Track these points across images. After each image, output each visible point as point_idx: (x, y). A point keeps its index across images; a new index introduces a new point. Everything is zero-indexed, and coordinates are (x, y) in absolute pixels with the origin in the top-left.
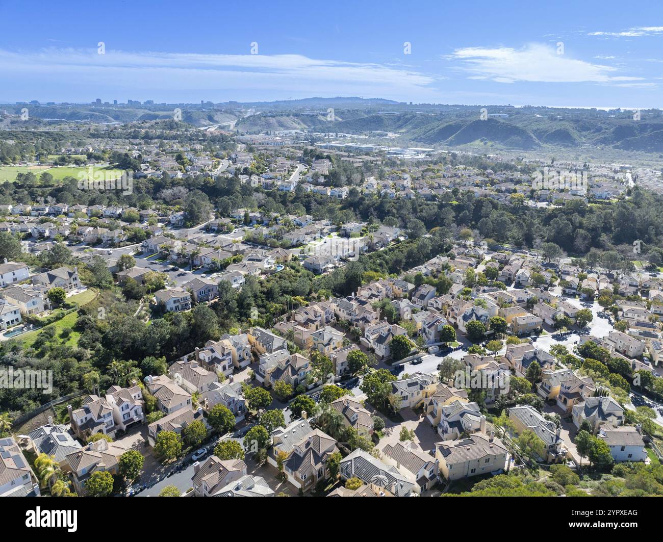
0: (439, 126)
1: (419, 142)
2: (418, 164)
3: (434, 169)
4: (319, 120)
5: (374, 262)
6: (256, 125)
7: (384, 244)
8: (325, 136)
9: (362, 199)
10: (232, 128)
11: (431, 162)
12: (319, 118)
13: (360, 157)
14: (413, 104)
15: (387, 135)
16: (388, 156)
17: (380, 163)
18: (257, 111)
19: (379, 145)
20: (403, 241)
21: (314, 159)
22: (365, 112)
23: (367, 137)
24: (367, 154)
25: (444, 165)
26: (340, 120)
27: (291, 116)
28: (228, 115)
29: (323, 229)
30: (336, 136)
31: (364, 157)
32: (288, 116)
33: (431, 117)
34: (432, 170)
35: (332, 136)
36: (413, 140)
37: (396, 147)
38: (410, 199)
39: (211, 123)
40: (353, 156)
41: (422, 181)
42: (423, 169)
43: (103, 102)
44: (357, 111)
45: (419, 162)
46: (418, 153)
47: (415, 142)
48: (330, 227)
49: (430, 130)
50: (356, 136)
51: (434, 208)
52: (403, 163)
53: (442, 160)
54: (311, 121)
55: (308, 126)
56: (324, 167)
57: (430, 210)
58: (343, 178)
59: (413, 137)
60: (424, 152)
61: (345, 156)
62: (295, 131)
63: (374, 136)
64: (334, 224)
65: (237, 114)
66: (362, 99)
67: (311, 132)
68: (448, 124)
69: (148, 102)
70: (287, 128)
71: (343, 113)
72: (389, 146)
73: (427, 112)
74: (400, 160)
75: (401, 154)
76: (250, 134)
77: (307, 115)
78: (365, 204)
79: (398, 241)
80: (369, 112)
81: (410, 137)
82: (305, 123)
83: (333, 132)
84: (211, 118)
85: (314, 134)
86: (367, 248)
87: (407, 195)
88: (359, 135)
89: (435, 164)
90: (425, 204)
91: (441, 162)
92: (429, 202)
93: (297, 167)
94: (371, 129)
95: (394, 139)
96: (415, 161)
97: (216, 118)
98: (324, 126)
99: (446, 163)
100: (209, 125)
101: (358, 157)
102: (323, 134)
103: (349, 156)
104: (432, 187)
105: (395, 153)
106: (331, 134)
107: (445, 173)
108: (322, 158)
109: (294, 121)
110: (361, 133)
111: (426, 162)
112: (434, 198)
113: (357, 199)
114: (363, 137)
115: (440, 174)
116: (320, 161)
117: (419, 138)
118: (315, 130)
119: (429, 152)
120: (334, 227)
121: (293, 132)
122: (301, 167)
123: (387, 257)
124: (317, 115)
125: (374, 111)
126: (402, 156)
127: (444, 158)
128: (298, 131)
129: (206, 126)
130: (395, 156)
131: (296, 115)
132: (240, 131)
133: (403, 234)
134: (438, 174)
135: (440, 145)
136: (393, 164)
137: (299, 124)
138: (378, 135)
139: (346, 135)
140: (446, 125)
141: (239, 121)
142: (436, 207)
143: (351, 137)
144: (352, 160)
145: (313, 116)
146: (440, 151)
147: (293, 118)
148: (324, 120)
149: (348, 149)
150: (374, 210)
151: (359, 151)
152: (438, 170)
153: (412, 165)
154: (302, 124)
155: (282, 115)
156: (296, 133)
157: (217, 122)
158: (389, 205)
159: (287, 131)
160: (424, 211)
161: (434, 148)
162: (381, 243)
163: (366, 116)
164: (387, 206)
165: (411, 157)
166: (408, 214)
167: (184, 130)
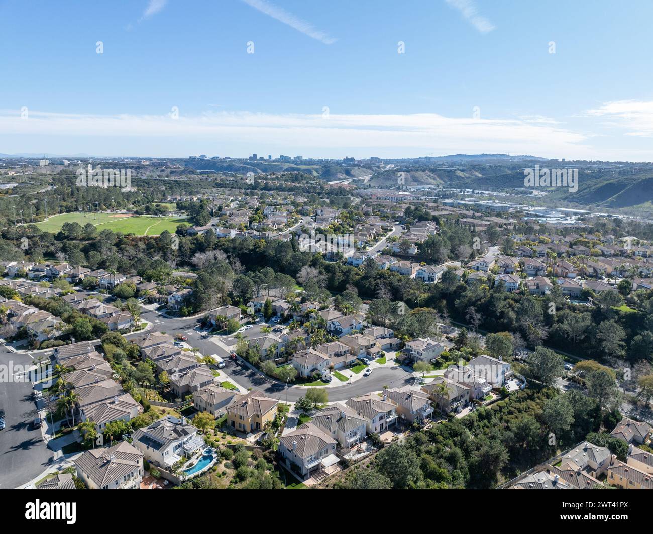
0: (596, 185)
1: (570, 202)
2: (565, 231)
3: (588, 242)
4: (456, 176)
5: (438, 451)
6: (389, 179)
7: (471, 400)
8: (461, 192)
9: (462, 288)
10: (365, 182)
11: (584, 230)
12: (457, 174)
13: (489, 218)
14: (566, 160)
15: (532, 192)
16: (526, 219)
17: (512, 227)
18: (395, 167)
19: (520, 204)
20: (514, 393)
21: (417, 220)
22: (509, 169)
23: (508, 195)
24: (499, 215)
25: (604, 235)
26: (480, 176)
27: (427, 172)
28: (365, 170)
29: (372, 345)
30: (473, 192)
31: (494, 218)
32: (424, 171)
33: (587, 175)
34: (585, 244)
35: (468, 192)
36: (564, 200)
37: (541, 206)
38: (543, 294)
39: (347, 177)
40: (480, 217)
41: (567, 263)
42: (571, 239)
43: (258, 158)
44: (501, 167)
45: (566, 229)
46: (567, 214)
47: (565, 202)
48: (387, 341)
49: (585, 189)
50: (495, 193)
51: (583, 319)
52: (544, 229)
53: (600, 227)
54: (448, 176)
55: (445, 182)
56: (425, 232)
57: (577, 321)
58: (444, 251)
59: (563, 196)
60: (575, 214)
61: (469, 217)
62: (428, 187)
63: (517, 194)
64: (396, 336)
65: (374, 168)
66: (509, 156)
67: (447, 188)
68: (608, 182)
69: (298, 157)
70: (422, 183)
71: (484, 169)
72: (533, 206)
73: (582, 169)
74: (541, 225)
75: (543, 216)
76: (381, 188)
77: (445, 171)
78: (465, 297)
79: (503, 393)
80: (514, 168)
81: (560, 196)
82: (441, 179)
83: (471, 189)
84: (348, 173)
85: (449, 190)
86: (430, 410)
87: (538, 287)
88: (499, 192)
89: (590, 232)
90: (569, 308)
91: (598, 231)
92: (576, 303)
93: (391, 230)
94: (514, 186)
95: (540, 198)
96: (560, 227)
97: (353, 173)
98: (462, 182)
99: (606, 233)
100: (345, 179)
101: (486, 218)
102: (459, 191)
103: (473, 217)
104: (582, 274)
105: (536, 216)
106: (468, 190)
107: (605, 249)
108: (427, 219)
109: (429, 176)
110: (502, 190)
111: (577, 230)
112: (584, 296)
113: (453, 288)
114: (504, 194)
115: (598, 249)
116: (423, 222)
117: (571, 197)
118: (451, 186)
119: (582, 214)
120: (395, 341)
121: (427, 187)
122: (396, 230)
123: (470, 436)
124: (455, 170)
125: (520, 167)
126: (544, 219)
127: (604, 225)
128: (433, 187)
129: (341, 180)
130: (534, 218)
131: (432, 171)
132: (372, 185)
133: (518, 375)
134: (593, 250)
135: (598, 206)
136: (529, 230)
137: (435, 179)
138: (521, 193)
139: (484, 192)
140: (605, 183)
141: (374, 175)
142: (588, 315)
143: (488, 194)
144: (476, 221)
145: (451, 171)
146: (598, 214)
147: (429, 173)
148: (463, 176)
149: (477, 208)
150: (477, 311)
151: (490, 211)
152: (594, 244)
153: (556, 233)
154: (438, 179)
155: (417, 170)
156: (430, 188)
157: (353, 176)
158: (503, 303)
159: (420, 187)
160: (565, 322)
161: (589, 210)
162: (467, 398)
163: (509, 172)
164: (500, 306)
165: (556, 221)
166: (535, 326)
167: (305, 182)
